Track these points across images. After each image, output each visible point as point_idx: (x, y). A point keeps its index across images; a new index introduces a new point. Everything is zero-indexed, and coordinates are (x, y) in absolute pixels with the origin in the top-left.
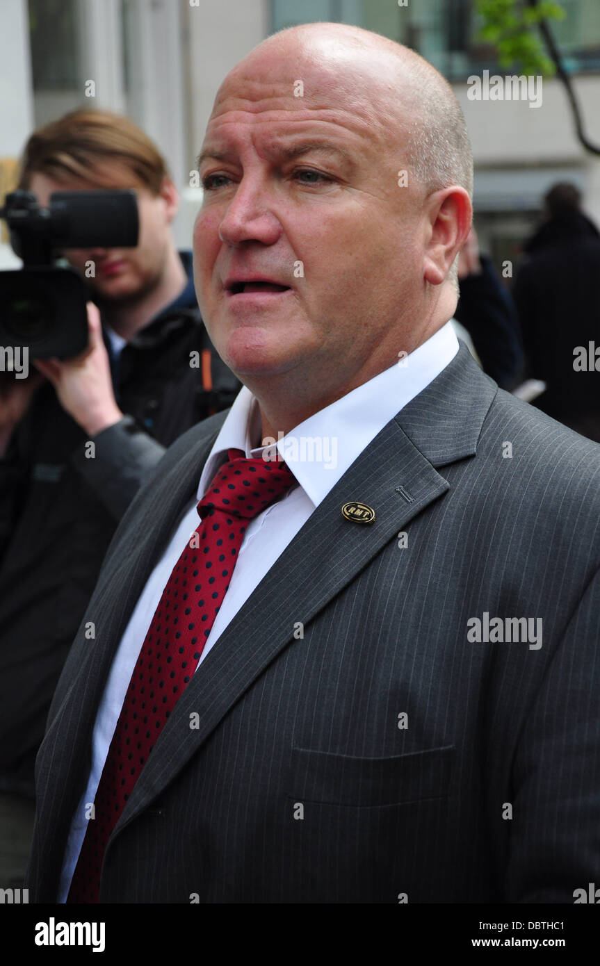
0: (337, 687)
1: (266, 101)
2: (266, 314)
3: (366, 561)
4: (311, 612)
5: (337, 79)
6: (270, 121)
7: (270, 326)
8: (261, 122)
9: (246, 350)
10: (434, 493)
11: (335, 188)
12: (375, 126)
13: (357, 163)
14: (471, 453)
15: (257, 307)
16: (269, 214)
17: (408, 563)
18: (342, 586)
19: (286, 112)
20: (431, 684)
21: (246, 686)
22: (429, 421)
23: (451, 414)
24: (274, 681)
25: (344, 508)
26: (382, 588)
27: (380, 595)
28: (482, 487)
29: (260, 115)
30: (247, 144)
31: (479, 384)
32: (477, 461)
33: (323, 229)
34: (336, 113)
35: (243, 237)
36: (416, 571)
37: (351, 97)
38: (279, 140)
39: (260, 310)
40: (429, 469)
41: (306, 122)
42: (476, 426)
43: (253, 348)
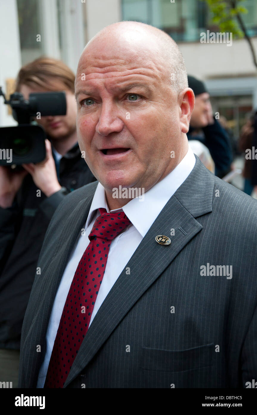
0: (161, 320)
1: (108, 68)
2: (122, 164)
3: (169, 263)
4: (147, 286)
5: (137, 54)
6: (112, 77)
7: (125, 169)
8: (108, 77)
9: (117, 181)
10: (196, 231)
11: (144, 102)
12: (157, 72)
13: (152, 90)
14: (210, 211)
15: (117, 161)
16: (117, 119)
17: (188, 263)
18: (159, 274)
19: (119, 72)
20: (202, 317)
21: (120, 320)
22: (189, 195)
23: (198, 191)
24: (132, 317)
25: (156, 238)
26: (177, 275)
27: (177, 278)
28: (218, 227)
29: (106, 74)
30: (103, 88)
31: (207, 176)
32: (213, 215)
33: (142, 122)
34: (140, 69)
35: (110, 132)
36: (192, 266)
37: (145, 61)
38: (118, 85)
39: (119, 162)
40: (192, 218)
41: (129, 76)
42: (210, 197)
43: (119, 179)
